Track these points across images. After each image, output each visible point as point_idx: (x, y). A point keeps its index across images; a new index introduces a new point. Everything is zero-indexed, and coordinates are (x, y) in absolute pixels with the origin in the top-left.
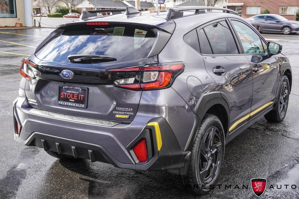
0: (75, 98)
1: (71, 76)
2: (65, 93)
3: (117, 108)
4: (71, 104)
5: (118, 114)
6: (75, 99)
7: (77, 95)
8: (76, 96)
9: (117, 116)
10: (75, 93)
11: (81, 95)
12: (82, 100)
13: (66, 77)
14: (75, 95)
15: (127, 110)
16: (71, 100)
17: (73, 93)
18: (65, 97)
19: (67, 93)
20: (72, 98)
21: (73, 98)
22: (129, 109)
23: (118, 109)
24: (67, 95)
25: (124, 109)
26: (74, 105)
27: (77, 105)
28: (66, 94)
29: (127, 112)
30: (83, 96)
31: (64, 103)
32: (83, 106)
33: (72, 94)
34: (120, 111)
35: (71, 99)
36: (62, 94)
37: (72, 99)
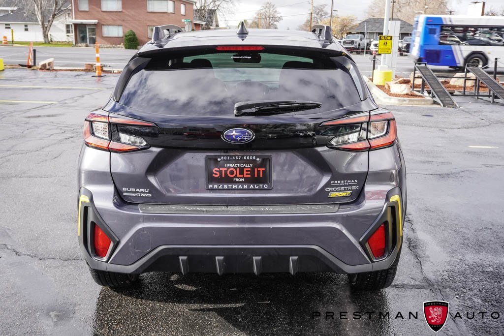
0: (245, 174)
1: (247, 138)
2: (221, 169)
3: (332, 182)
4: (238, 187)
5: (333, 191)
6: (245, 176)
7: (249, 169)
8: (247, 171)
9: (333, 195)
10: (245, 167)
11: (259, 169)
12: (261, 176)
13: (237, 140)
14: (245, 169)
15: (349, 183)
16: (237, 180)
17: (239, 167)
18: (223, 176)
19: (226, 169)
20: (238, 176)
21: (242, 176)
22: (353, 181)
23: (334, 183)
24: (226, 172)
25: (344, 182)
26: (245, 187)
27: (252, 186)
28: (223, 170)
29: (349, 185)
30: (264, 169)
31: (223, 187)
32: (266, 186)
33: (238, 169)
34: (337, 186)
35: (236, 177)
36: (216, 171)
37: (238, 178)
